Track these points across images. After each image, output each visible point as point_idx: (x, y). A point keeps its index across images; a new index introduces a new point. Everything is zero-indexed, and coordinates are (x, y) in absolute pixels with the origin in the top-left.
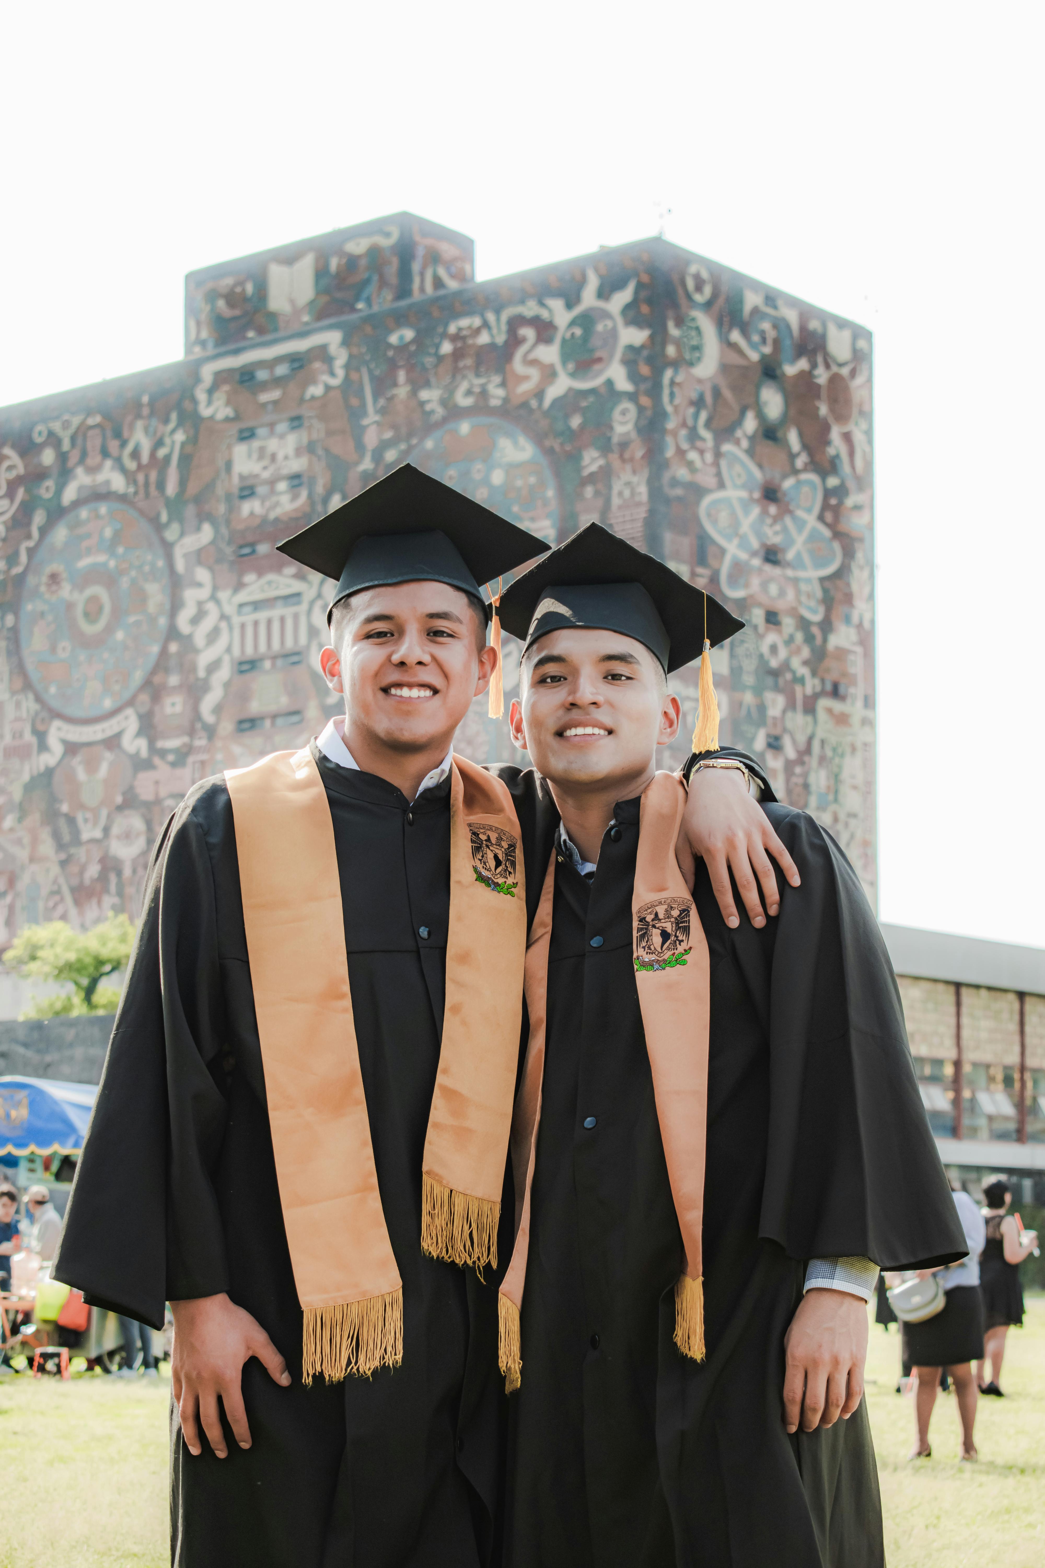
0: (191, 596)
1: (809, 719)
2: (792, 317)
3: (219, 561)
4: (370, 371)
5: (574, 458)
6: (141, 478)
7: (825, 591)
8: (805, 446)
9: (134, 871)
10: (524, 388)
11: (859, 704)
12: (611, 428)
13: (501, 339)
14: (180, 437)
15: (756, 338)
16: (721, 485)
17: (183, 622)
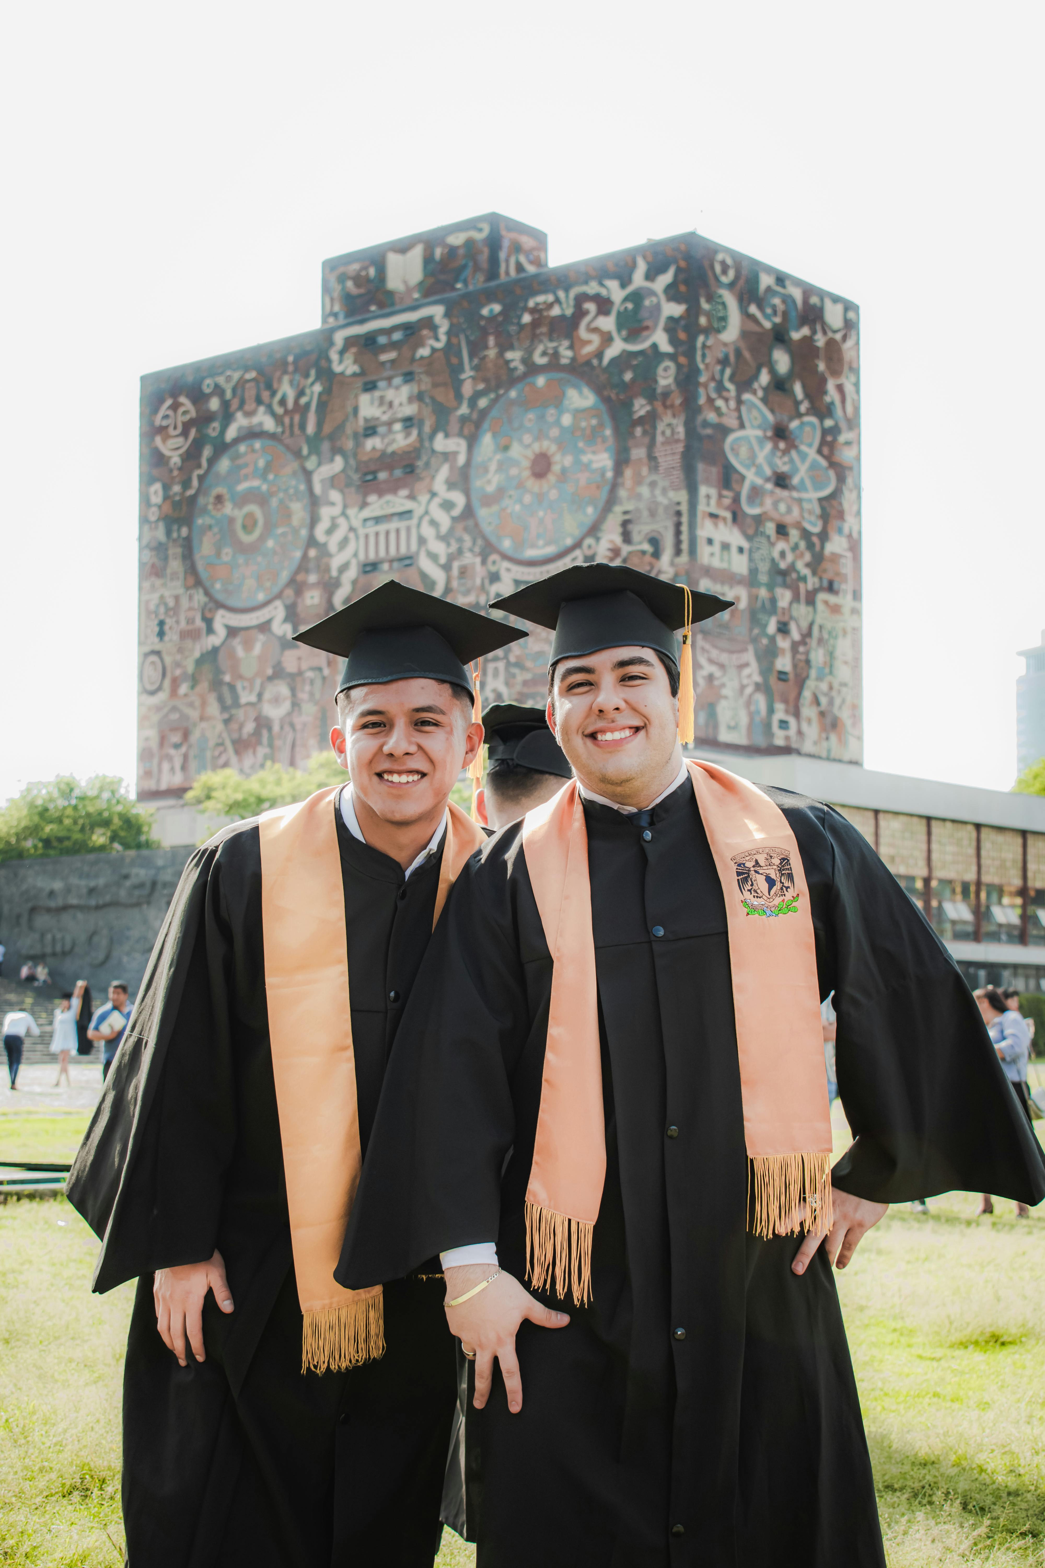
0: (326, 513)
1: (810, 609)
2: (797, 294)
3: (348, 485)
4: (467, 337)
5: (627, 405)
6: (287, 420)
7: (823, 508)
8: (807, 395)
9: (282, 728)
10: (588, 350)
11: (849, 597)
12: (656, 381)
13: (569, 312)
14: (318, 388)
15: (769, 311)
16: (742, 426)
17: (320, 533)
